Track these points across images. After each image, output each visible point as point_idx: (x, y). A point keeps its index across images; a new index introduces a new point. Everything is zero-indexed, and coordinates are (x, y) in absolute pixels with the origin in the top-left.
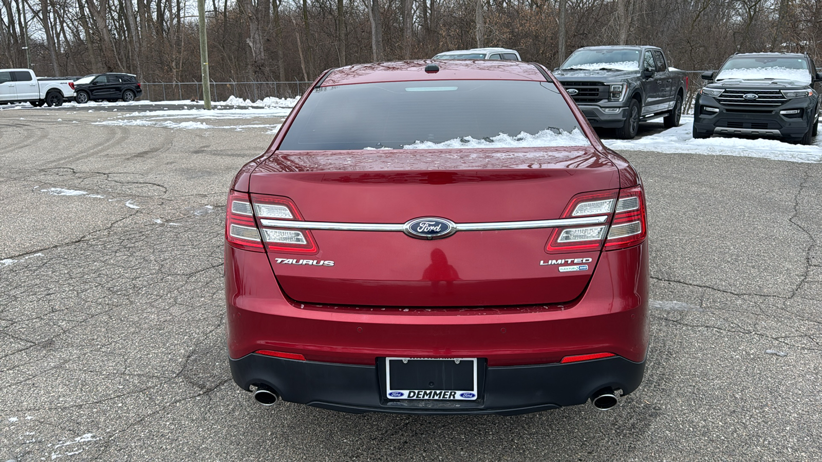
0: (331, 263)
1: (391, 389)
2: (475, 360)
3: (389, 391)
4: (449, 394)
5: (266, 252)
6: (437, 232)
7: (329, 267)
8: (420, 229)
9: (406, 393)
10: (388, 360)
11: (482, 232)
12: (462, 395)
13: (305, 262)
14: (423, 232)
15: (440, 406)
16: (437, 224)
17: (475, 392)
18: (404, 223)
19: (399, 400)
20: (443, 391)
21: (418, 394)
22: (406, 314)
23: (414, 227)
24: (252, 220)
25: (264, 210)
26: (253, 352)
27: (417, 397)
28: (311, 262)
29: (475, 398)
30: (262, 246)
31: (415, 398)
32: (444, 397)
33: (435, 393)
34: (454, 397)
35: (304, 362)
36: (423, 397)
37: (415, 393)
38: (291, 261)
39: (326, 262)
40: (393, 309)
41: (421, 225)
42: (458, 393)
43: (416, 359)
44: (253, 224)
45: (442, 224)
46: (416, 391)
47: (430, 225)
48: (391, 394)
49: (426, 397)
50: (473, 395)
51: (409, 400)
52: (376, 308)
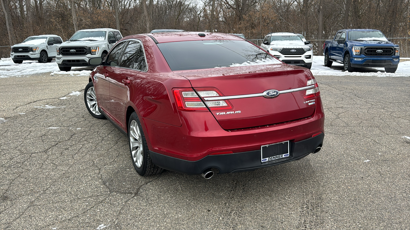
0: (240, 112)
1: (263, 158)
2: (288, 141)
3: (262, 159)
4: (280, 156)
5: (210, 111)
6: (275, 95)
7: (239, 113)
8: (270, 94)
9: (267, 159)
10: (262, 146)
11: (287, 94)
12: (285, 156)
13: (229, 113)
14: (271, 95)
15: (280, 161)
16: (275, 92)
17: (289, 154)
18: (263, 93)
19: (265, 162)
20: (279, 155)
21: (271, 158)
22: (268, 127)
23: (268, 93)
24: (199, 98)
25: (202, 94)
26: (208, 155)
27: (271, 160)
28: (231, 112)
29: (288, 156)
30: (207, 109)
31: (270, 160)
32: (279, 158)
33: (277, 157)
34: (282, 157)
35: (233, 154)
36: (273, 159)
37: (270, 158)
38: (223, 113)
39: (238, 112)
40: (263, 126)
41: (270, 93)
42: (284, 155)
43: (271, 145)
44: (200, 100)
45: (277, 92)
46: (271, 157)
47: (273, 92)
48: (262, 161)
49: (274, 159)
50: (288, 155)
51: (269, 161)
52: (257, 127)
